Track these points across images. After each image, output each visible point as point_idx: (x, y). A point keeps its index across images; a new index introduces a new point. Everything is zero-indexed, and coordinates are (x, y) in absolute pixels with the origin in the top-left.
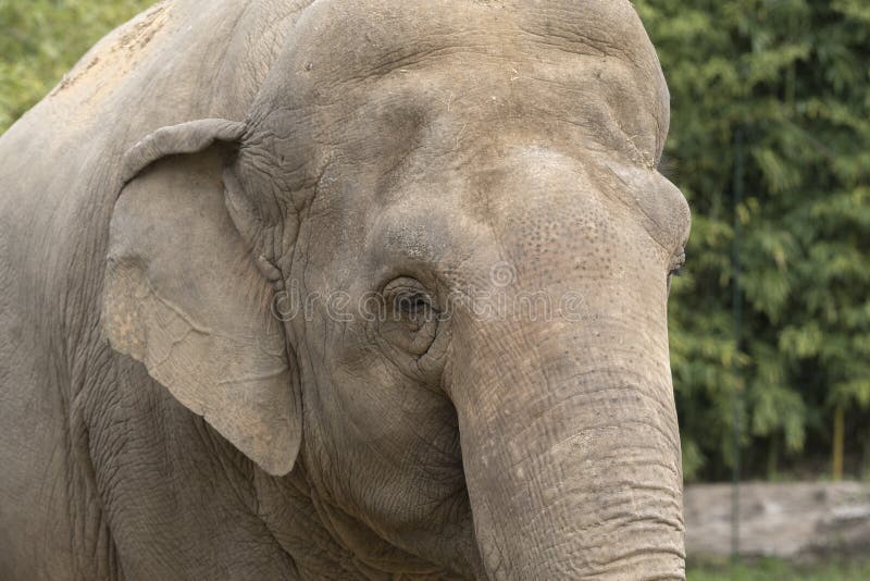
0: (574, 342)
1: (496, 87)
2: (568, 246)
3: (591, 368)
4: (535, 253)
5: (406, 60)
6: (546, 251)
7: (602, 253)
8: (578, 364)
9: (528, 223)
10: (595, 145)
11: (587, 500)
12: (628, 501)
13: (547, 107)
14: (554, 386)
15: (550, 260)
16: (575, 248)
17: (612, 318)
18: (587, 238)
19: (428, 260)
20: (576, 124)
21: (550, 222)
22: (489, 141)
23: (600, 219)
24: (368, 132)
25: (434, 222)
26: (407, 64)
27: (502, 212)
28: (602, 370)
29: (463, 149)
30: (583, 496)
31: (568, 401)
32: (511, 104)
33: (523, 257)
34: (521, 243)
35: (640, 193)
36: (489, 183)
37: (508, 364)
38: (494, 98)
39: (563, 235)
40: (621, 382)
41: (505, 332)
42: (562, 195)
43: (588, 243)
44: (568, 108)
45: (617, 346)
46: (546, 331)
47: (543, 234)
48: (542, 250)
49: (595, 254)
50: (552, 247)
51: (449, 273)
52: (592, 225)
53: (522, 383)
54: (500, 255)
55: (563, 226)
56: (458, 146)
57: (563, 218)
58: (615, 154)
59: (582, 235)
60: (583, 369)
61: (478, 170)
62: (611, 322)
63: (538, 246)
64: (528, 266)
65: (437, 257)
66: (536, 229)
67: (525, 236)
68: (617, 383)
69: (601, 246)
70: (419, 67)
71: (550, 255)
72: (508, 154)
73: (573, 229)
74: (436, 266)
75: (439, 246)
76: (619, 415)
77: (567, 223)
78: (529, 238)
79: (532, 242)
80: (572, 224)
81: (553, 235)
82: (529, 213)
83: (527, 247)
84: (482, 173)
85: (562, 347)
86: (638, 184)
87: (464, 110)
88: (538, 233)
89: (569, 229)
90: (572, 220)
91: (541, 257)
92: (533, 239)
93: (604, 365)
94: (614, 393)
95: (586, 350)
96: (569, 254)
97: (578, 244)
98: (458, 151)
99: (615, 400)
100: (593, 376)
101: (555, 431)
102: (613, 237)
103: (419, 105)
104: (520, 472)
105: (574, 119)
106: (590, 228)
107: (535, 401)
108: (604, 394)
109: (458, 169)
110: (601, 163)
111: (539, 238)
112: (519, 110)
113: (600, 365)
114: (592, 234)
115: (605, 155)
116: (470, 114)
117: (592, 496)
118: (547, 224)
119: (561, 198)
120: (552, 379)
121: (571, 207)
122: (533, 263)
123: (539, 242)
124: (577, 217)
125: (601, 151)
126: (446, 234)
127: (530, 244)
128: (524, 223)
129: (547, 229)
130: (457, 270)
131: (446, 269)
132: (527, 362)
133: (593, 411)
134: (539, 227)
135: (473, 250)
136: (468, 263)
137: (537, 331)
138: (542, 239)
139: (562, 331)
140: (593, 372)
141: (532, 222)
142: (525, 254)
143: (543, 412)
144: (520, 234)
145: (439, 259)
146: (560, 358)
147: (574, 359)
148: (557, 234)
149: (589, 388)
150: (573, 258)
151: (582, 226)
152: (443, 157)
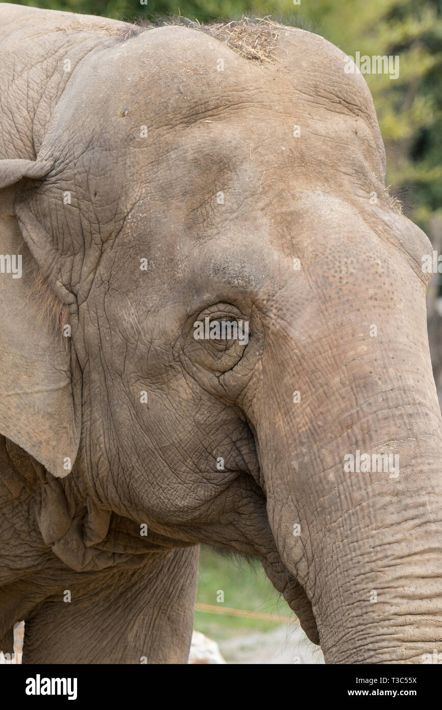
0: (375, 363)
1: (284, 140)
2: (363, 279)
3: (390, 386)
4: (339, 284)
6: (347, 283)
7: (387, 287)
8: (380, 383)
10: (361, 192)
11: (391, 503)
12: (424, 505)
13: (323, 159)
14: (361, 401)
15: (350, 291)
16: (368, 281)
17: (401, 343)
18: (377, 272)
20: (346, 174)
22: (283, 185)
23: (383, 257)
25: (254, 256)
26: (210, 116)
27: (306, 247)
28: (399, 388)
29: (265, 193)
30: (387, 499)
31: (374, 415)
32: (296, 155)
33: (329, 287)
34: (326, 275)
35: (402, 235)
36: (290, 223)
37: (320, 380)
38: (283, 149)
39: (359, 269)
40: (414, 399)
41: (316, 351)
42: (353, 235)
43: (377, 277)
44: (339, 160)
45: (408, 368)
46: (352, 352)
47: (344, 268)
48: (344, 282)
49: (383, 287)
50: (351, 280)
51: (268, 300)
52: (379, 262)
53: (333, 398)
54: (310, 286)
55: (358, 262)
56: (261, 189)
57: (356, 254)
58: (378, 201)
59: (373, 270)
60: (384, 387)
61: (278, 210)
62: (400, 347)
63: (341, 278)
64: (334, 295)
65: (258, 287)
66: (338, 264)
67: (330, 269)
68: (411, 399)
69: (386, 280)
70: (220, 119)
71: (350, 286)
72: (300, 198)
73: (366, 264)
74: (256, 295)
75: (260, 277)
76: (415, 428)
77: (361, 259)
78: (332, 271)
79: (336, 275)
80: (364, 260)
81: (352, 270)
82: (330, 249)
83: (331, 279)
84: (282, 213)
85: (368, 369)
86: (399, 228)
87: (262, 158)
88: (339, 267)
89: (362, 265)
90: (364, 256)
91: (343, 288)
93: (400, 384)
94: (409, 409)
95: (385, 370)
96: (364, 286)
97: (371, 277)
98: (261, 193)
99: (411, 415)
100: (393, 394)
101: (364, 441)
102: (393, 272)
103: (225, 152)
105: (344, 170)
106: (377, 264)
107: (346, 414)
108: (402, 410)
109: (263, 209)
110: (368, 208)
111: (341, 271)
112: (302, 160)
113: (396, 384)
114: (380, 270)
115: (370, 201)
116: (267, 162)
117: (395, 499)
118: (346, 259)
120: (360, 395)
121: (360, 245)
122: (337, 293)
123: (341, 275)
124: (368, 254)
125: (367, 197)
126: (265, 266)
127: (334, 277)
128: (327, 258)
129: (346, 263)
130: (274, 298)
131: (266, 297)
132: (337, 379)
133: (396, 424)
134: (340, 262)
135: (286, 280)
136: (283, 292)
137: (344, 352)
138: (343, 272)
139: (367, 353)
140: (392, 390)
141: (334, 257)
142: (331, 285)
143: (353, 424)
144: (325, 267)
145: (259, 289)
146: (365, 377)
147: (377, 379)
148: (354, 268)
149: (391, 404)
150: (367, 289)
151: (372, 262)
152: (251, 199)
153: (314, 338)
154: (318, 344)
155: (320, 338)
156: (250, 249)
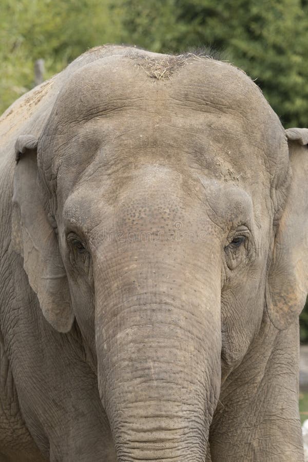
0: (140, 276)
1: (144, 130)
2: (150, 222)
3: (145, 291)
4: (131, 224)
5: (100, 113)
6: (137, 224)
7: (170, 227)
8: (139, 288)
9: (131, 207)
10: (195, 165)
11: (128, 365)
12: (149, 368)
13: (172, 143)
14: (124, 300)
15: (138, 229)
16: (154, 223)
17: (166, 263)
18: (162, 218)
19: (78, 225)
20: (187, 152)
21: (142, 207)
22: (132, 159)
23: (174, 208)
24: (74, 151)
25: (85, 204)
26: (100, 115)
27: (121, 200)
28: (151, 293)
29: (115, 164)
30: (126, 363)
31: (129, 309)
32: (150, 140)
33: (124, 226)
34: (125, 218)
35: (211, 194)
36: (123, 184)
37: (107, 285)
38: (141, 136)
39: (148, 216)
40: (161, 300)
41: (108, 267)
42: (156, 193)
43: (162, 221)
44: (185, 144)
45: (165, 280)
46: (127, 268)
47: (137, 215)
48: (135, 223)
49: (166, 227)
50: (141, 222)
51: (88, 233)
52: (168, 211)
53: (111, 297)
54: (113, 224)
55: (150, 211)
56: (112, 162)
57: (151, 206)
58: (206, 171)
59: (161, 216)
60: (141, 291)
61: (120, 176)
62: (165, 266)
63: (133, 221)
64: (126, 231)
65: (82, 224)
66: (134, 211)
67: (128, 214)
68: (158, 300)
69: (170, 223)
70: (106, 117)
71: (139, 226)
72: (140, 168)
73: (155, 212)
74: (82, 229)
75: (85, 217)
76: (154, 319)
77: (153, 209)
78: (129, 216)
79: (131, 218)
80: (155, 210)
81: (143, 215)
82: (134, 202)
83: (127, 221)
84: (122, 177)
85: (133, 279)
86: (212, 189)
87: (122, 142)
88: (134, 213)
89: (153, 212)
90: (156, 207)
91: (134, 227)
92: (131, 216)
93: (154, 290)
94: (154, 306)
95: (145, 281)
96: (149, 226)
97: (157, 221)
98: (112, 165)
99: (154, 310)
100: (145, 296)
101: (120, 325)
102: (180, 218)
103: (99, 138)
104: (105, 347)
105: (186, 150)
106: (165, 212)
107: (116, 307)
108: (148, 306)
109: (109, 175)
110: (195, 175)
111: (134, 216)
112: (155, 143)
113: (150, 290)
114: (166, 216)
115: (199, 171)
116: (125, 145)
117: (130, 364)
118: (141, 209)
119: (154, 195)
120: (125, 296)
121: (157, 200)
122: (129, 230)
123: (134, 219)
124: (160, 206)
125: (197, 169)
126: (89, 211)
127: (129, 219)
128: (129, 207)
129: (140, 211)
130: (91, 231)
131: (86, 231)
132: (116, 285)
133: (140, 315)
134: (136, 210)
135: (101, 221)
136: (97, 228)
137: (123, 267)
138: (136, 217)
139: (135, 269)
140: (146, 293)
141: (133, 207)
142: (126, 224)
143: (117, 314)
144: (126, 213)
145: (83, 225)
146: (130, 284)
147: (137, 286)
148: (145, 214)
149: (141, 302)
150: (151, 228)
151: (162, 211)
152: (103, 168)
153: (108, 258)
154: (109, 262)
155: (112, 258)
156: (84, 200)
